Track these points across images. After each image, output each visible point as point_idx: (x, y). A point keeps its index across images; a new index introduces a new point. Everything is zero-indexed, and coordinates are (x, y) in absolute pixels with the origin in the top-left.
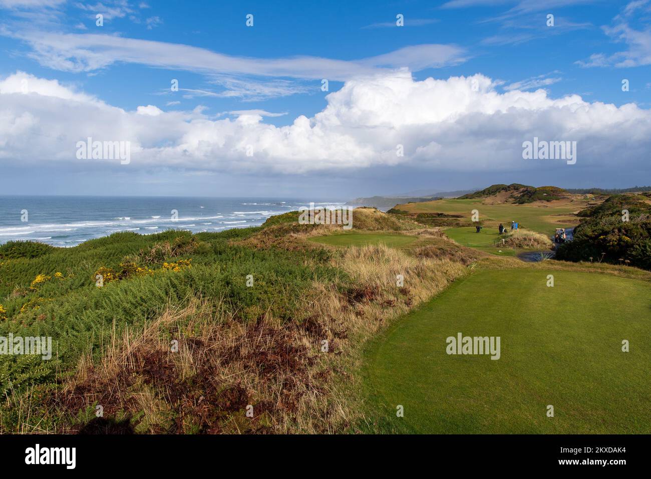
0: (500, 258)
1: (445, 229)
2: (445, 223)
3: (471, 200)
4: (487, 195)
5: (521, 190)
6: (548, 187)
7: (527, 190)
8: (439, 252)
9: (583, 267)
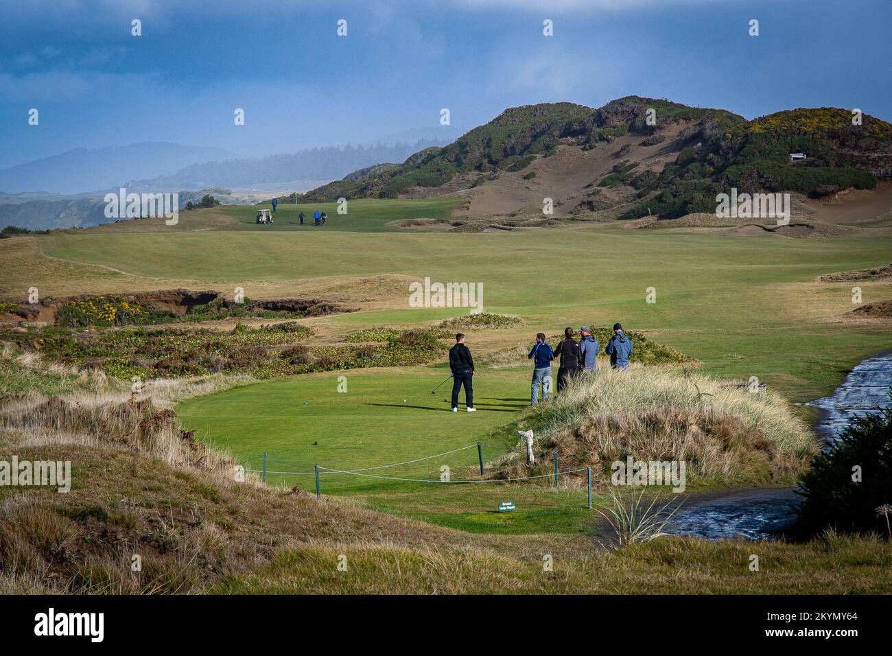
1: (209, 388)
2: (217, 356)
3: (385, 203)
4: (479, 168)
5: (673, 131)
6: (813, 113)
7: (698, 137)
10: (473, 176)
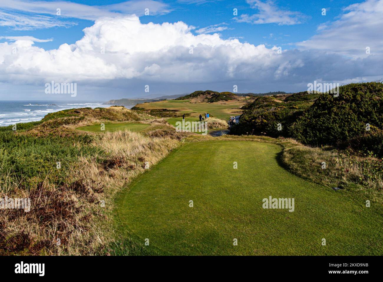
0: (199, 135)
1: (168, 119)
2: (168, 115)
3: (183, 100)
4: (192, 97)
5: (212, 94)
6: (226, 92)
7: (215, 94)
8: (163, 133)
9: (243, 138)
10: (192, 98)
